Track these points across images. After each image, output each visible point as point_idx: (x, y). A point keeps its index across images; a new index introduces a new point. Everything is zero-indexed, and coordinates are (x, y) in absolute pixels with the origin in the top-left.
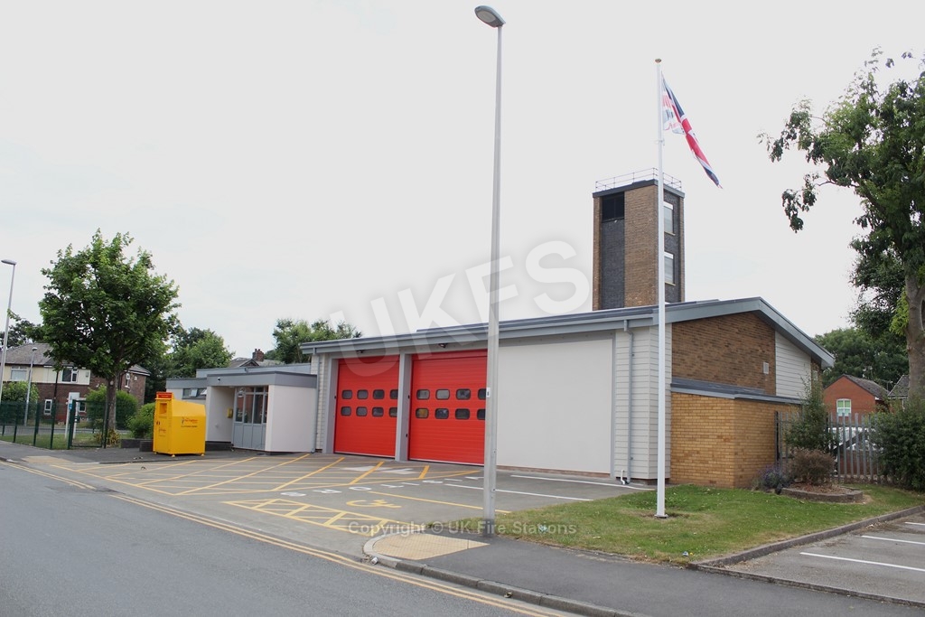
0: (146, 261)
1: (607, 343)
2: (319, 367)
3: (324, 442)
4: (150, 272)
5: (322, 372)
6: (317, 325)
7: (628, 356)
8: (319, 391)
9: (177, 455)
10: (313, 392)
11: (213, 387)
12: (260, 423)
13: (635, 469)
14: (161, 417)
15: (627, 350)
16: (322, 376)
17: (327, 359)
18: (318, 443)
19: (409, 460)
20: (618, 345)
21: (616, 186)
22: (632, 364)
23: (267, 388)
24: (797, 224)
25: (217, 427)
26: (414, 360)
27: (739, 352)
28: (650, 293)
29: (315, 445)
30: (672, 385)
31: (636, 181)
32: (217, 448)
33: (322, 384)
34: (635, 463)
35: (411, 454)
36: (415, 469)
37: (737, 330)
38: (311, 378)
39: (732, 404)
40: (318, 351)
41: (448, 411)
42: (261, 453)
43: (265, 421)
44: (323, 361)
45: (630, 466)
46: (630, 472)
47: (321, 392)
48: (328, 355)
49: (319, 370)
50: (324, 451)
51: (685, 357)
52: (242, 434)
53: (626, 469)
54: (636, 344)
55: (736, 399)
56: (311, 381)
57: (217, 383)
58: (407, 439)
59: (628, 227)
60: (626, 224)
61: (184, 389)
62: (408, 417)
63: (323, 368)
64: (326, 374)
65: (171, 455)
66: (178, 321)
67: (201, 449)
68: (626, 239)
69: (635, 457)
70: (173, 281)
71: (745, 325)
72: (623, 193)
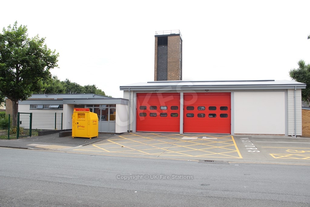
1: (283, 93)
3: (133, 128)
19: (184, 133)
26: (185, 95)
29: (129, 129)
31: (171, 33)
36: (199, 137)
49: (130, 98)
50: (134, 131)
54: (296, 94)
58: (183, 125)
59: (169, 49)
68: (168, 53)
72: (167, 37)
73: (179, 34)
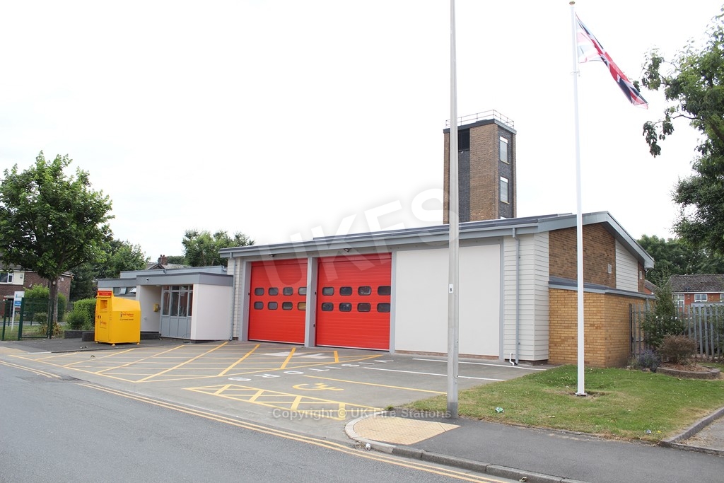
0: (84, 179)
1: (496, 247)
2: (235, 269)
3: (240, 332)
4: (88, 189)
5: (238, 273)
6: (218, 235)
7: (515, 258)
8: (235, 288)
9: (116, 344)
10: (230, 289)
11: (143, 286)
12: (185, 315)
13: (522, 353)
14: (101, 312)
15: (515, 253)
16: (238, 276)
17: (242, 262)
18: (235, 332)
19: (316, 346)
20: (505, 249)
21: (463, 124)
22: (518, 265)
23: (191, 287)
24: (655, 150)
25: (146, 319)
26: (319, 262)
27: (593, 256)
28: (491, 210)
29: (233, 334)
30: (550, 283)
31: (479, 120)
32: (150, 337)
33: (237, 283)
34: (522, 348)
35: (318, 341)
36: (326, 354)
37: (591, 238)
38: (229, 278)
39: (603, 298)
40: (234, 256)
41: (351, 305)
42: (187, 341)
43: (190, 314)
44: (239, 263)
45: (518, 350)
46: (518, 355)
47: (237, 289)
48: (243, 258)
49: (235, 271)
50: (240, 339)
51: (557, 259)
52: (169, 324)
53: (514, 352)
54: (522, 248)
55: (606, 293)
56: (228, 280)
57: (146, 283)
58: (314, 328)
59: (473, 158)
60: (471, 155)
61: (114, 288)
62: (315, 310)
63: (238, 270)
64: (241, 275)
65: (111, 344)
66: (110, 231)
67: (137, 338)
68: (471, 167)
69: (522, 343)
70: (108, 196)
71: (596, 233)
72: (469, 129)
73: (494, 119)
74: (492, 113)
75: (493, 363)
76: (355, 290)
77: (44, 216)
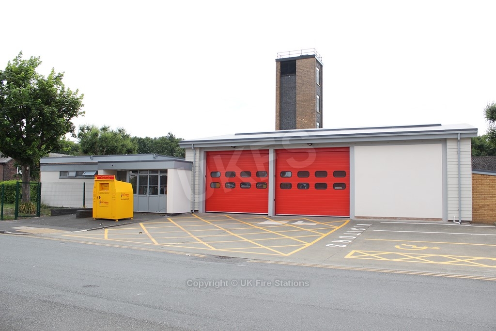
1: (439, 146)
2: (195, 156)
3: (200, 205)
7: (457, 153)
10: (190, 173)
11: (105, 170)
12: (157, 194)
13: (462, 216)
14: (101, 193)
15: (457, 150)
16: (197, 163)
17: (200, 151)
18: (196, 206)
19: (276, 215)
20: (448, 147)
21: (291, 56)
22: (459, 158)
23: (165, 171)
28: (312, 117)
29: (193, 207)
31: (303, 54)
33: (197, 168)
34: (462, 212)
35: (277, 211)
38: (189, 164)
40: (195, 146)
41: (308, 185)
43: (164, 192)
44: (198, 152)
45: (460, 214)
46: (460, 217)
47: (197, 173)
48: (201, 149)
49: (195, 159)
50: (200, 211)
53: (457, 216)
54: (462, 146)
56: (190, 166)
58: (274, 202)
59: (298, 80)
60: (297, 78)
62: (275, 189)
64: (200, 159)
65: (115, 220)
67: (131, 215)
68: (297, 87)
69: (462, 209)
72: (295, 60)
73: (315, 55)
74: (313, 50)
75: (440, 223)
76: (312, 173)
77: (38, 110)
